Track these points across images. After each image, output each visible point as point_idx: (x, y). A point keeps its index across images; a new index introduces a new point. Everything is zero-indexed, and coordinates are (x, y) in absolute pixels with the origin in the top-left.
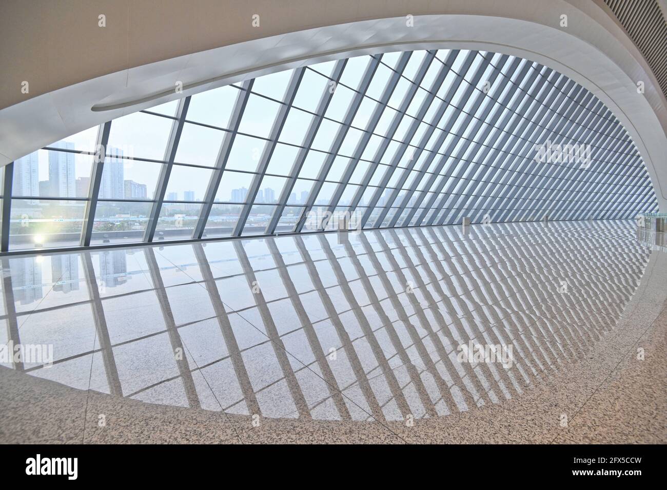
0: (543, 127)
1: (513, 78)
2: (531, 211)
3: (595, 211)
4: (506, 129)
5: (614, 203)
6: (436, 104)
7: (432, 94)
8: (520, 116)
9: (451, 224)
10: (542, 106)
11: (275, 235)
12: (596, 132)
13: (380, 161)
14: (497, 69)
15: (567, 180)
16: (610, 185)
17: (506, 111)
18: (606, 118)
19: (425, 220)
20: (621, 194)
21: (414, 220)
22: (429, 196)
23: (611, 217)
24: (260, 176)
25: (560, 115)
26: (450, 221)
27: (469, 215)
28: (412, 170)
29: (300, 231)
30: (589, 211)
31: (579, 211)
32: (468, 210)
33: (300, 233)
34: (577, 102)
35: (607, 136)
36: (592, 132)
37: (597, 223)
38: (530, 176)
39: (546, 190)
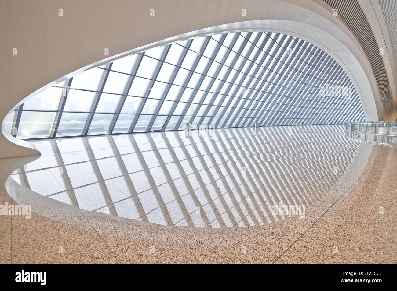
0: (300, 72)
1: (283, 45)
2: (294, 119)
3: (331, 119)
4: (280, 72)
5: (341, 115)
6: (241, 59)
7: (239, 54)
8: (287, 65)
9: (248, 126)
10: (299, 60)
11: (151, 132)
12: (330, 74)
13: (209, 90)
14: (274, 40)
15: (314, 102)
16: (338, 104)
17: (279, 63)
18: (335, 67)
19: (234, 124)
20: (345, 110)
21: (228, 124)
22: (236, 110)
23: (340, 123)
24: (145, 99)
25: (310, 65)
26: (248, 125)
27: (259, 122)
28: (227, 95)
29: (164, 130)
30: (327, 119)
31: (322, 120)
32: (258, 119)
33: (164, 131)
34: (319, 58)
35: (337, 76)
36: (328, 74)
37: (331, 127)
38: (294, 99)
39: (303, 107)
